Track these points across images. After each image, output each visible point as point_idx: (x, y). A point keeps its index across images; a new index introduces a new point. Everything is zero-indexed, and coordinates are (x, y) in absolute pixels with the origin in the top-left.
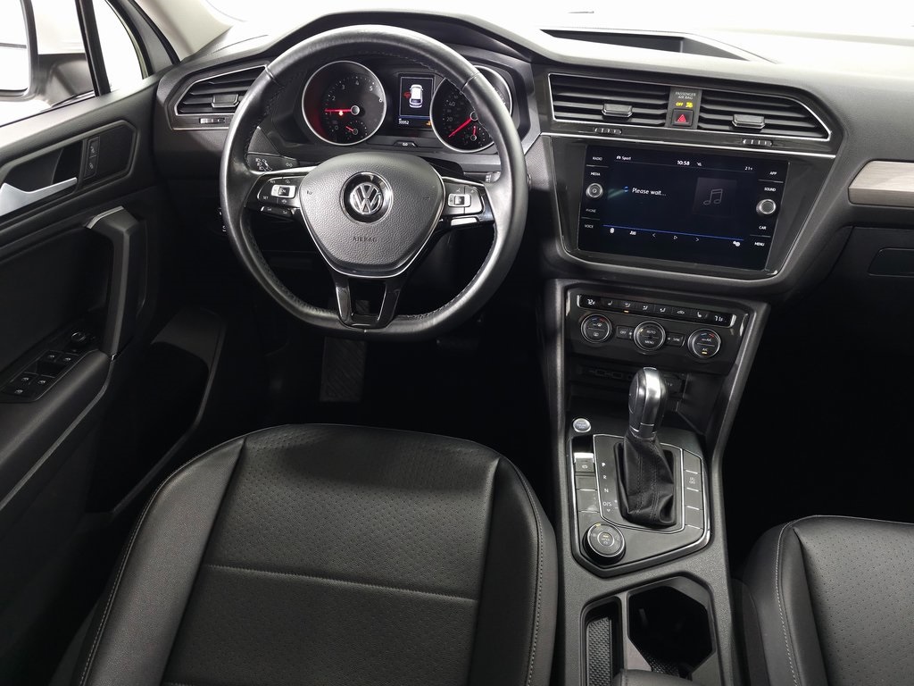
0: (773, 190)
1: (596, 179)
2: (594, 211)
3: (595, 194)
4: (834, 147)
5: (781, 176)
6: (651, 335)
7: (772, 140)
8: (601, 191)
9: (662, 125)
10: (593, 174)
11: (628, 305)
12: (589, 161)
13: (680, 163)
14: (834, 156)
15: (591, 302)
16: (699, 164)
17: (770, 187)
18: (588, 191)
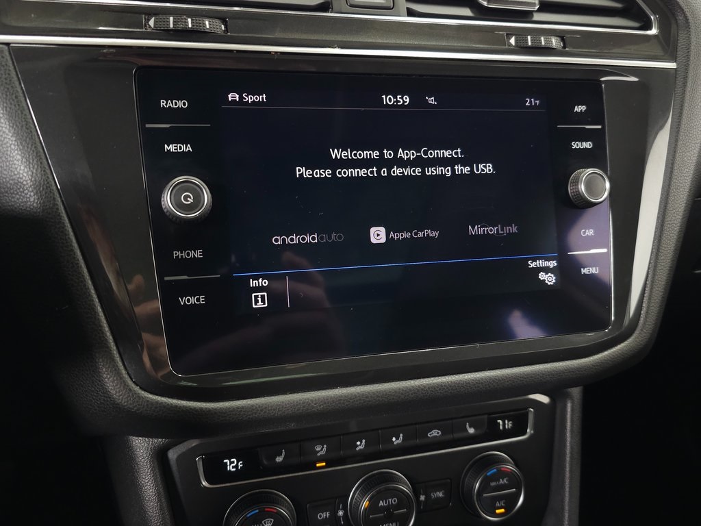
0: (587, 145)
1: (181, 164)
2: (198, 254)
3: (190, 208)
4: (668, 45)
5: (596, 115)
6: (387, 508)
7: (561, 35)
8: (206, 197)
9: (324, 7)
10: (172, 148)
11: (321, 450)
12: (150, 112)
13: (388, 100)
14: (672, 65)
15: (232, 465)
16: (431, 100)
17: (581, 141)
18: (167, 200)
